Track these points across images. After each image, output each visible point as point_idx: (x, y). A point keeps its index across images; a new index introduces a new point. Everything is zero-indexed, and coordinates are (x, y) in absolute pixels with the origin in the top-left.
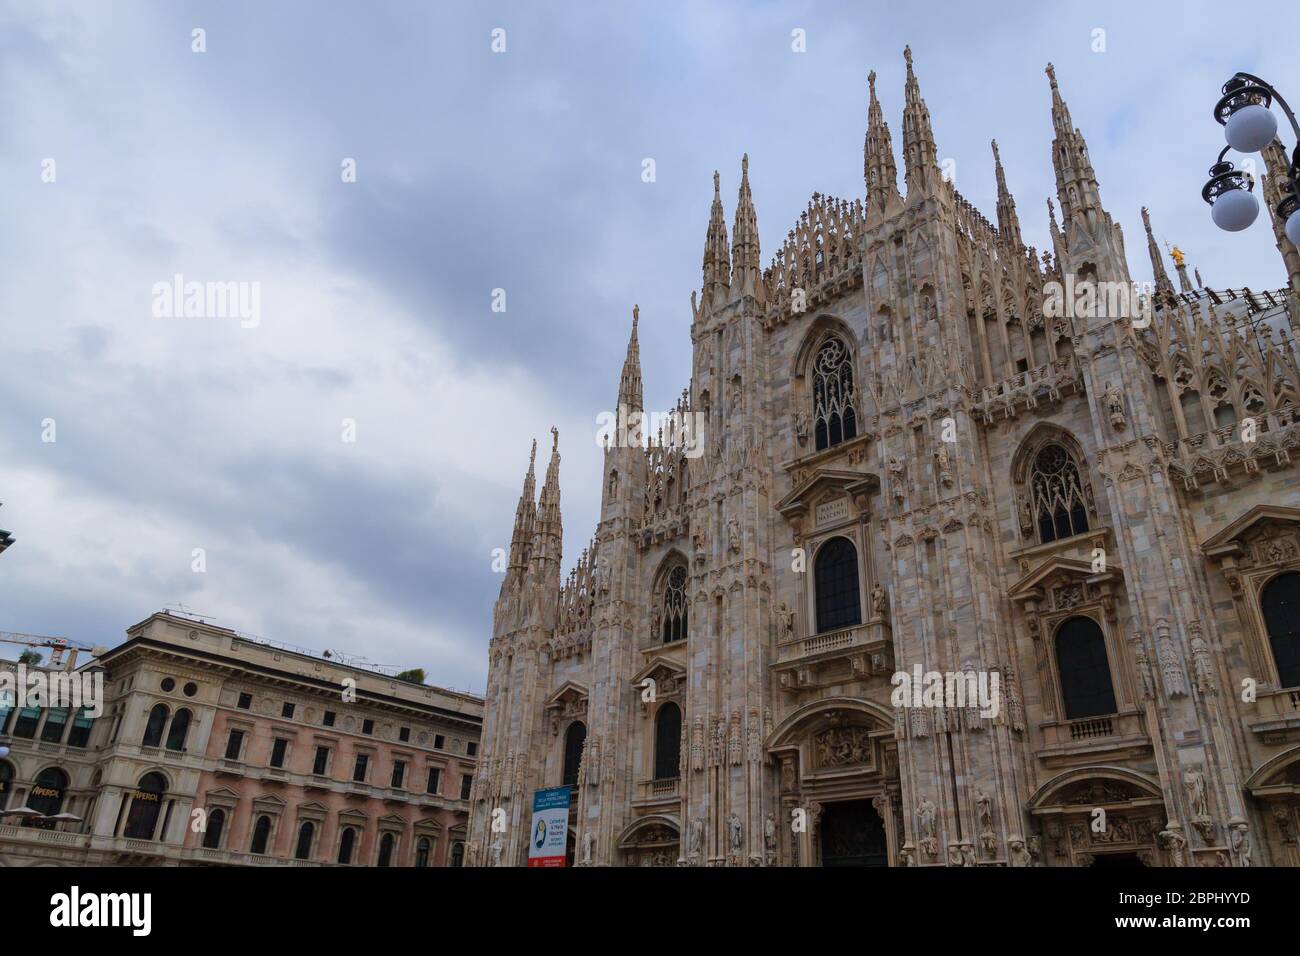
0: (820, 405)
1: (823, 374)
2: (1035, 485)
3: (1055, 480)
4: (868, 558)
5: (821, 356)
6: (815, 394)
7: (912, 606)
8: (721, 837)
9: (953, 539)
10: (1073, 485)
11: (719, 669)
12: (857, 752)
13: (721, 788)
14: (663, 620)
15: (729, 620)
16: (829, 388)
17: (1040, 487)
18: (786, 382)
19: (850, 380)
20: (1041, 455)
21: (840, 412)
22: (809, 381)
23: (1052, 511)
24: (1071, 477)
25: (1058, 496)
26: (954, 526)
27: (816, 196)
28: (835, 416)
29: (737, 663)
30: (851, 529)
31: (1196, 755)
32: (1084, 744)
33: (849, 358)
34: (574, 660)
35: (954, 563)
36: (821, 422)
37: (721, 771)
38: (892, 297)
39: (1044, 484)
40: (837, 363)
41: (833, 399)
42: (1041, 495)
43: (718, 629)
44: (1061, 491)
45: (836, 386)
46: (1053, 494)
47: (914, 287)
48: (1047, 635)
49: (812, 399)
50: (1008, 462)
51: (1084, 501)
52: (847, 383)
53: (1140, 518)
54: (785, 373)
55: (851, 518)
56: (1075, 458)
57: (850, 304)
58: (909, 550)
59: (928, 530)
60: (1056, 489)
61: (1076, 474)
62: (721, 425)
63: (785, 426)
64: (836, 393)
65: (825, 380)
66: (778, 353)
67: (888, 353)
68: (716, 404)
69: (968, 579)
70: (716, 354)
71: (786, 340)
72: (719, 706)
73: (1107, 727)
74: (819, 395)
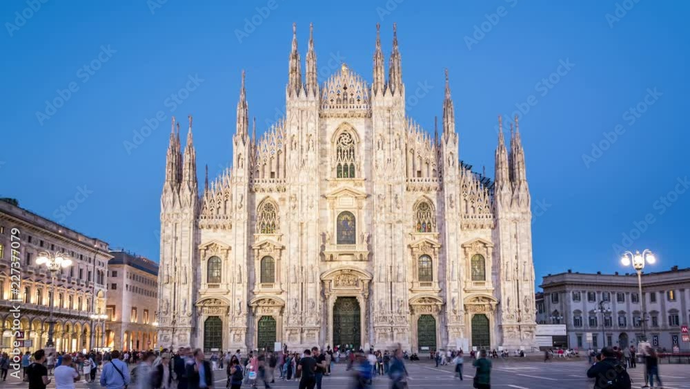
0: (339, 157)
1: (342, 145)
2: (418, 213)
3: (424, 213)
4: (360, 222)
5: (341, 137)
7: (382, 243)
8: (304, 304)
10: (429, 216)
11: (301, 249)
12: (351, 283)
13: (304, 290)
14: (262, 223)
15: (307, 233)
16: (344, 151)
18: (328, 144)
19: (353, 151)
20: (421, 205)
21: (349, 164)
22: (335, 146)
23: (421, 222)
24: (429, 214)
25: (424, 218)
26: (399, 222)
28: (346, 165)
29: (309, 249)
30: (354, 210)
32: (424, 288)
33: (354, 143)
35: (397, 233)
36: (339, 165)
37: (304, 284)
39: (420, 213)
40: (348, 143)
41: (346, 157)
42: (419, 216)
43: (302, 235)
45: (347, 151)
46: (422, 217)
48: (417, 258)
49: (336, 154)
50: (412, 204)
51: (432, 222)
52: (352, 153)
54: (327, 139)
55: (354, 206)
56: (431, 208)
57: (359, 123)
58: (383, 225)
59: (390, 221)
60: (424, 216)
62: (302, 153)
63: (326, 162)
64: (347, 155)
65: (343, 149)
66: (324, 130)
67: (381, 153)
68: (300, 143)
71: (329, 125)
72: (301, 262)
73: (431, 284)
74: (339, 153)
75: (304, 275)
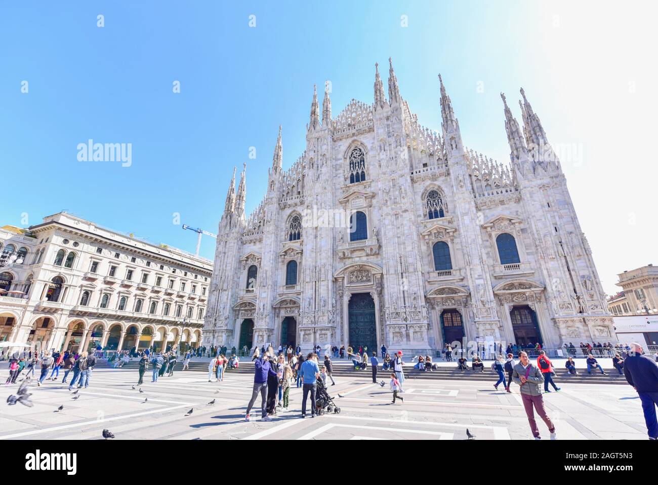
0: (352, 168)
1: (353, 159)
2: (428, 202)
3: (434, 201)
4: (370, 219)
5: (353, 153)
6: (350, 165)
7: (390, 234)
8: (317, 304)
9: (405, 215)
10: (440, 203)
11: (317, 250)
12: (365, 278)
13: (317, 288)
14: (289, 233)
15: (320, 234)
16: (356, 163)
17: (429, 202)
18: (341, 159)
19: (364, 161)
20: (430, 193)
21: (360, 172)
22: (348, 161)
23: (433, 210)
24: (440, 201)
25: (435, 205)
26: (406, 211)
27: (353, 100)
28: (357, 173)
29: (323, 249)
30: (364, 209)
31: (481, 282)
32: (442, 278)
33: (363, 155)
34: (252, 244)
35: (405, 222)
36: (352, 174)
37: (317, 282)
38: (385, 137)
39: (430, 202)
40: (359, 156)
41: (357, 167)
42: (429, 205)
43: (316, 237)
44: (436, 204)
45: (358, 163)
46: (433, 205)
47: (393, 135)
48: (431, 246)
49: (349, 167)
50: (420, 194)
51: (443, 208)
52: (362, 163)
53: (466, 214)
54: (340, 156)
55: (365, 205)
56: (441, 195)
57: (366, 137)
58: (389, 217)
59: (396, 212)
60: (435, 203)
61: (441, 200)
62: (318, 170)
63: (340, 174)
64: (358, 165)
65: (354, 161)
66: (338, 149)
67: (383, 154)
68: (316, 163)
69: (410, 227)
70: (316, 146)
71: (341, 145)
72: (316, 262)
73: (450, 273)
74: (352, 165)
75: (317, 273)
